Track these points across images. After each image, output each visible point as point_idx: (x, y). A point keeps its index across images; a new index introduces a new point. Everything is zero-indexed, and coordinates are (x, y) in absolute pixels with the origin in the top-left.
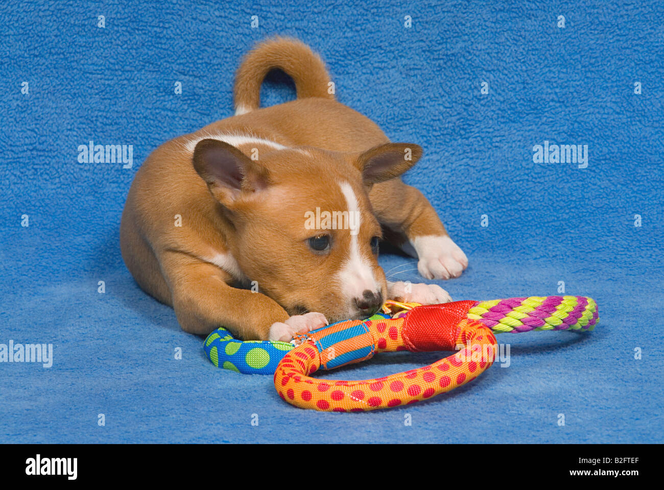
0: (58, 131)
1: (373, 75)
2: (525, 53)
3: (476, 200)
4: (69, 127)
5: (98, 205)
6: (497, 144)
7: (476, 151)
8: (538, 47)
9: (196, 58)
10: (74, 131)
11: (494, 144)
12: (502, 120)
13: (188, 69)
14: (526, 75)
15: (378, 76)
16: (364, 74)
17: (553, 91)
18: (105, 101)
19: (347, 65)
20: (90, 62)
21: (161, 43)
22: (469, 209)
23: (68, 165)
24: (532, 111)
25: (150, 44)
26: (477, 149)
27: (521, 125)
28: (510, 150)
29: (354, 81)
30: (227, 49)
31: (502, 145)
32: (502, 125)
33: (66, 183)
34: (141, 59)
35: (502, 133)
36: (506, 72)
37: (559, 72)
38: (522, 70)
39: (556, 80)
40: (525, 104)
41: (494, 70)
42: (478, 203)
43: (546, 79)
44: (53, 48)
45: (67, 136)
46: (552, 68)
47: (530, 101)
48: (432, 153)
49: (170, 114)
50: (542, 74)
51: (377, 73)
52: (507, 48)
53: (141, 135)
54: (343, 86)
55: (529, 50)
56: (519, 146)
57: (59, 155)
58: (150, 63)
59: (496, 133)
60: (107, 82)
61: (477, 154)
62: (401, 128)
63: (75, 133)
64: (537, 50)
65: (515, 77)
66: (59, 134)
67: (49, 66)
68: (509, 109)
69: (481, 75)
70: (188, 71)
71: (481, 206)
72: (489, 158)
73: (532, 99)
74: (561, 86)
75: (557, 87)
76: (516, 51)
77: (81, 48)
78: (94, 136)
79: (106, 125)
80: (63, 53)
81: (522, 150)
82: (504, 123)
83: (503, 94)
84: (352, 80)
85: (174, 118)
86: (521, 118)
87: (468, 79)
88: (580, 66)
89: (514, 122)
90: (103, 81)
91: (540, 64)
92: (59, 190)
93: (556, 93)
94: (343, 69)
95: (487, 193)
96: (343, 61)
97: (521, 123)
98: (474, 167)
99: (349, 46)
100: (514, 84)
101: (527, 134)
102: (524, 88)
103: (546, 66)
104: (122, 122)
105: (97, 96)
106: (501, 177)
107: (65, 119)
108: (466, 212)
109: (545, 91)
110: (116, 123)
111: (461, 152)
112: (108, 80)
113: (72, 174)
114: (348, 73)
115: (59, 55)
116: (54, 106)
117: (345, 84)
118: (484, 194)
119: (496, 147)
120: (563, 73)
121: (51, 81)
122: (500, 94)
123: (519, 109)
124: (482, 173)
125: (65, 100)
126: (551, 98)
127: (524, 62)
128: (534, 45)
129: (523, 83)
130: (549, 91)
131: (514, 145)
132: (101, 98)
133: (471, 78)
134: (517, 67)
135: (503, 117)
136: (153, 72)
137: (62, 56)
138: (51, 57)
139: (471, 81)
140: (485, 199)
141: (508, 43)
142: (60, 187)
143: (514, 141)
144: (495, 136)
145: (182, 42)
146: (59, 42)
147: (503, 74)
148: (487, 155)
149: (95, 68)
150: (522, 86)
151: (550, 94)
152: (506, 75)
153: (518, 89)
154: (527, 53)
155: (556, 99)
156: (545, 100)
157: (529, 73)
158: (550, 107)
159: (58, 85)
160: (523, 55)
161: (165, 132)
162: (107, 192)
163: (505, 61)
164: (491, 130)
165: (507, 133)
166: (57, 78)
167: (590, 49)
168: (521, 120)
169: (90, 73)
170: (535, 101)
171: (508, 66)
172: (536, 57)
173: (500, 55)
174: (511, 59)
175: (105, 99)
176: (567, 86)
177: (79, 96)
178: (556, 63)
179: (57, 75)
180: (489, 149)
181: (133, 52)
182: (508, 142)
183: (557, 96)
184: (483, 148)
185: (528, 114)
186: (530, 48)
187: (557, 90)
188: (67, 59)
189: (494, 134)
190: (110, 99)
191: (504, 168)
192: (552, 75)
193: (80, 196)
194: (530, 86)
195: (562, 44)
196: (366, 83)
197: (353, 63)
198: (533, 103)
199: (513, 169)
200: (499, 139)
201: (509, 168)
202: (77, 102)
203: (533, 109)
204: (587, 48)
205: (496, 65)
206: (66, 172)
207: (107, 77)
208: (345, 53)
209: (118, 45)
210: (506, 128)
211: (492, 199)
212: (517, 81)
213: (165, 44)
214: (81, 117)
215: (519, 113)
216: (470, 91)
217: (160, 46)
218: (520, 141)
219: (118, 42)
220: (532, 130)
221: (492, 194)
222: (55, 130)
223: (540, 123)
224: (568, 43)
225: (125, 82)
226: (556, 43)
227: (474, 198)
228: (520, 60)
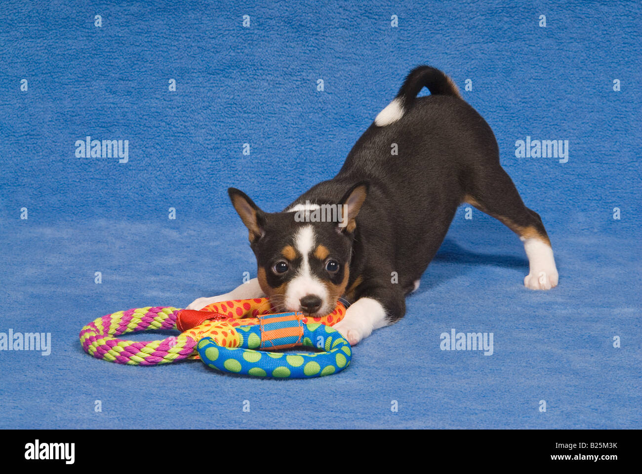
0: (43, 122)
1: (249, 81)
2: (351, 86)
3: (315, 172)
4: (50, 120)
5: (65, 168)
6: (331, 139)
7: (317, 142)
8: (359, 83)
9: (131, 69)
10: (53, 121)
11: (329, 139)
12: (335, 125)
13: (125, 76)
14: (351, 99)
15: (253, 83)
16: (243, 80)
17: (368, 112)
18: (73, 101)
19: (231, 73)
20: (66, 78)
21: (110, 62)
22: (310, 177)
23: (48, 144)
24: (354, 122)
25: (103, 63)
26: (318, 141)
27: (346, 130)
28: (339, 144)
29: (235, 84)
30: (151, 61)
31: (334, 140)
32: (335, 128)
33: (46, 155)
34: (97, 73)
35: (335, 133)
36: (339, 95)
37: (372, 101)
38: (348, 96)
39: (370, 105)
40: (350, 117)
41: (331, 93)
42: (316, 174)
43: (363, 104)
44: (44, 70)
45: (49, 125)
46: (367, 98)
47: (353, 116)
48: (289, 137)
49: (112, 106)
50: (362, 100)
51: (252, 81)
52: (341, 81)
53: (93, 120)
54: (227, 85)
55: (353, 84)
56: (345, 142)
57: (43, 137)
58: (102, 75)
59: (331, 133)
60: (75, 89)
61: (318, 143)
62: (269, 119)
63: (54, 123)
64: (358, 85)
65: (344, 99)
66: (43, 124)
67: (41, 81)
68: (340, 119)
69: (324, 95)
70: (125, 78)
71: (318, 176)
72: (325, 147)
73: (354, 115)
74: (372, 110)
75: (370, 110)
76: (346, 84)
77: (61, 69)
78: (65, 124)
79: (73, 116)
80: (50, 73)
81: (346, 145)
82: (336, 127)
83: (336, 109)
84: (234, 82)
85: (115, 108)
86: (346, 125)
87: (316, 96)
88: (385, 100)
89: (342, 127)
90: (73, 89)
91: (360, 94)
92: (42, 160)
93: (369, 114)
94: (228, 74)
95: (323, 169)
96: (228, 69)
97: (347, 128)
98: (315, 151)
99: (233, 61)
100: (343, 104)
101: (350, 136)
102: (350, 107)
103: (363, 96)
104: (82, 114)
105: (69, 99)
106: (332, 160)
107: (48, 114)
108: (309, 178)
109: (362, 112)
110: (78, 115)
111: (308, 140)
112: (76, 88)
113: (50, 149)
114: (231, 78)
115: (48, 73)
116: (42, 106)
117: (229, 84)
118: (320, 169)
119: (330, 141)
120: (374, 101)
121: (41, 91)
122: (334, 109)
123: (346, 120)
124: (320, 156)
125: (49, 102)
126: (366, 116)
127: (350, 91)
128: (357, 82)
129: (349, 104)
130: (365, 111)
131: (341, 142)
132: (71, 100)
133: (318, 96)
134: (346, 94)
135: (336, 123)
136: (104, 80)
137: (49, 75)
138: (42, 76)
139: (317, 97)
140: (321, 173)
141: (341, 78)
142: (42, 158)
143: (342, 139)
144: (330, 134)
145: (123, 60)
146: (48, 66)
147: (337, 96)
148: (324, 145)
149: (69, 81)
150: (348, 106)
151: (366, 113)
152: (339, 97)
153: (345, 107)
154: (352, 86)
155: (369, 117)
156: (362, 116)
157: (353, 98)
158: (365, 121)
159: (46, 93)
160: (350, 87)
161: (108, 117)
162: (71, 159)
163: (339, 89)
164: (328, 130)
165: (337, 134)
166: (45, 89)
167: (391, 90)
168: (347, 127)
169: (65, 84)
170: (356, 116)
171: (341, 92)
172: (358, 89)
173: (336, 84)
174: (343, 89)
175: (73, 100)
176: (376, 111)
177: (58, 100)
178: (370, 95)
179: (45, 87)
180: (326, 141)
181: (93, 69)
182: (338, 139)
183: (370, 116)
184: (321, 140)
185: (351, 124)
186: (354, 83)
187: (370, 112)
188: (52, 76)
189: (329, 133)
190: (76, 100)
191: (334, 155)
192: (367, 102)
193: (54, 163)
194: (353, 107)
195: (374, 84)
196: (244, 85)
197: (235, 72)
198: (355, 117)
199: (340, 156)
200: (332, 136)
201: (338, 155)
202: (56, 103)
203: (355, 121)
204: (390, 89)
205: (333, 90)
206: (46, 148)
207: (75, 86)
208: (230, 65)
209: (84, 65)
210: (337, 130)
211: (325, 173)
212: (345, 103)
213: (112, 62)
214: (58, 113)
215: (346, 122)
216: (316, 104)
217: (109, 64)
218: (345, 139)
219: (84, 63)
220: (354, 134)
221: (325, 170)
222: (42, 122)
223: (359, 131)
224: (378, 84)
225: (87, 88)
226: (370, 83)
227: (315, 171)
228: (348, 89)
